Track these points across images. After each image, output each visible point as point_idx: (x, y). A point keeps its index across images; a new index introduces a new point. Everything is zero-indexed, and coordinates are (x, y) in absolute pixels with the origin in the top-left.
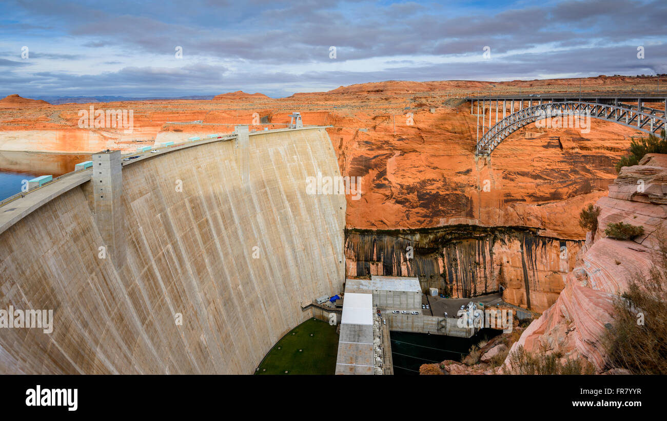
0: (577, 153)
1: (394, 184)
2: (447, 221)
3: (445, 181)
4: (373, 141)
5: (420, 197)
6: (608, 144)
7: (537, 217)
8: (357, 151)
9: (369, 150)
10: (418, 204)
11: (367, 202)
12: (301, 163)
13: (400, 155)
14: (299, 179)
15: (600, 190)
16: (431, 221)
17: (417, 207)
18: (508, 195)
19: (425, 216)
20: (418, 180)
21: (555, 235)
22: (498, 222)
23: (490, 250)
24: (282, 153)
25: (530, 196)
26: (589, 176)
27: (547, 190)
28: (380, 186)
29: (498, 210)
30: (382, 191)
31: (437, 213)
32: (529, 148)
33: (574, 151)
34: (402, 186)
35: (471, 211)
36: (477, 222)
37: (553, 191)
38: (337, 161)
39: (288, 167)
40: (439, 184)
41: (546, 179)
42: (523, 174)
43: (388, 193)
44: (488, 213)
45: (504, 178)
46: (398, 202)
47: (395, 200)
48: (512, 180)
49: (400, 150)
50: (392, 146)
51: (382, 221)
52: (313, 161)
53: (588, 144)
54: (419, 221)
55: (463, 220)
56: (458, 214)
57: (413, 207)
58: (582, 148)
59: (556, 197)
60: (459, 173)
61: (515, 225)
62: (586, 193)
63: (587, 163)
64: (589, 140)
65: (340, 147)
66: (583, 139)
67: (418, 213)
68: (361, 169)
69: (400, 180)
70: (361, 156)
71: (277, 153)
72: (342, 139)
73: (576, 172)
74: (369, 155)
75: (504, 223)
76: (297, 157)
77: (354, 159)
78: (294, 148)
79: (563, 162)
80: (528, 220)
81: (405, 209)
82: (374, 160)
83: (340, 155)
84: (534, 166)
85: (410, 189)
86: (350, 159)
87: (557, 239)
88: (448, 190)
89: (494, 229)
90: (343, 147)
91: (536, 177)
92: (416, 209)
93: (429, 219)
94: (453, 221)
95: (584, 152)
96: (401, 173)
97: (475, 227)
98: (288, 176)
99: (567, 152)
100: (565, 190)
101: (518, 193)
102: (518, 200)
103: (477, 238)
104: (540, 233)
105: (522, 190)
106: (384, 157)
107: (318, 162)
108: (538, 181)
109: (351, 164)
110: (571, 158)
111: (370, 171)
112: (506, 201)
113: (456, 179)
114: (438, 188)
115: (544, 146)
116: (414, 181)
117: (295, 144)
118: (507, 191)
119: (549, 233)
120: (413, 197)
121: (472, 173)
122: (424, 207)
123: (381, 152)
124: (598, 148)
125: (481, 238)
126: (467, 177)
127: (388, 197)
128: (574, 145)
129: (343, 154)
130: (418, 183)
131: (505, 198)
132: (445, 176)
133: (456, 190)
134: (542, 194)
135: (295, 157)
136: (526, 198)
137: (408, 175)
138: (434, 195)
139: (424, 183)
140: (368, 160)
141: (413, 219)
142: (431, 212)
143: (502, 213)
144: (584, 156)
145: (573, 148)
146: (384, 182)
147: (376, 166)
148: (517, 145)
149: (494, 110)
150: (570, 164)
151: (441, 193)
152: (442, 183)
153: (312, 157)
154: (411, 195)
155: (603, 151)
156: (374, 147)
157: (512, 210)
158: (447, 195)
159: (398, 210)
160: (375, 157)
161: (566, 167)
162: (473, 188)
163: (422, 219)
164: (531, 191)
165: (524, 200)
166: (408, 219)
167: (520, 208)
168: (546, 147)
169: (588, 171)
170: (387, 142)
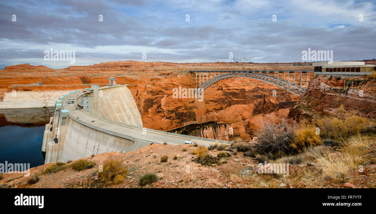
0: (227, 92)
1: (165, 110)
2: (187, 124)
3: (185, 106)
4: (154, 91)
5: (176, 115)
6: (235, 88)
7: (217, 117)
8: (146, 96)
9: (152, 95)
10: (176, 118)
11: (153, 120)
12: (119, 104)
13: (167, 97)
14: (119, 113)
15: (233, 105)
16: (181, 125)
17: (175, 119)
18: (207, 110)
19: (179, 123)
20: (175, 107)
21: (223, 123)
22: (204, 121)
23: (203, 133)
24: (109, 99)
25: (214, 109)
26: (230, 100)
27: (219, 107)
28: (158, 112)
29: (204, 116)
30: (160, 114)
31: (183, 121)
32: (213, 91)
33: (226, 91)
34: (168, 111)
35: (195, 118)
36: (197, 122)
37: (220, 106)
38: (135, 102)
39: (113, 107)
40: (183, 108)
41: (219, 102)
42: (212, 101)
43: (162, 115)
44: (201, 118)
45: (205, 103)
46: (167, 118)
47: (166, 118)
48: (208, 104)
49: (167, 94)
50: (163, 93)
51: (161, 128)
52: (124, 103)
53: (230, 88)
54: (176, 125)
55: (192, 122)
56: (190, 120)
57: (174, 120)
58: (228, 90)
59: (221, 108)
60: (190, 103)
61: (210, 121)
62: (230, 106)
63: (230, 95)
64: (230, 87)
65: (137, 95)
66: (228, 86)
67: (175, 122)
68: (149, 105)
69: (167, 108)
70: (149, 98)
71: (107, 100)
72: (138, 91)
73: (227, 99)
74: (152, 97)
75: (206, 121)
76: (116, 102)
77: (146, 100)
78: (114, 97)
79: (223, 95)
80: (214, 118)
81: (170, 121)
82: (155, 100)
83: (137, 99)
84: (215, 97)
85: (172, 112)
86: (143, 100)
87: (223, 124)
88: (186, 110)
89: (203, 124)
90: (138, 95)
91: (215, 102)
92: (175, 120)
93: (180, 124)
94: (189, 123)
95: (229, 91)
96: (168, 105)
97: (196, 124)
98: (114, 112)
99: (224, 91)
100: (224, 106)
101: (210, 109)
102: (210, 111)
103: (197, 129)
104: (218, 123)
105: (211, 107)
106: (160, 98)
107: (127, 103)
108: (216, 103)
109: (144, 103)
110: (225, 94)
111: (154, 105)
112: (207, 112)
113: (189, 105)
114: (183, 110)
115: (217, 90)
116: (173, 108)
117: (114, 94)
118: (207, 108)
119: (221, 122)
120: (173, 115)
121: (195, 102)
122: (178, 119)
123: (158, 96)
124: (233, 89)
125: (199, 129)
126: (193, 104)
127: (163, 117)
128: (226, 89)
129: (139, 98)
130: (175, 108)
131: (206, 111)
132: (185, 104)
133: (189, 110)
134: (217, 108)
135: (115, 101)
136: (213, 110)
137: (171, 105)
138: (181, 113)
139: (177, 108)
140: (152, 100)
141: (174, 125)
142: (181, 121)
143: (206, 117)
144: (229, 93)
145: (226, 90)
146: (160, 110)
147: (156, 102)
148: (209, 90)
149: (202, 76)
150: (225, 96)
151: (184, 112)
152: (184, 108)
153: (123, 101)
154: (173, 114)
155: (234, 90)
156: (155, 94)
157: (208, 115)
158: (186, 112)
159: (168, 122)
160: (155, 99)
161: (224, 97)
162: (195, 108)
163: (177, 124)
164: (214, 107)
165: (212, 111)
166: (172, 125)
167: (211, 114)
168: (218, 90)
169: (230, 98)
170: (161, 91)
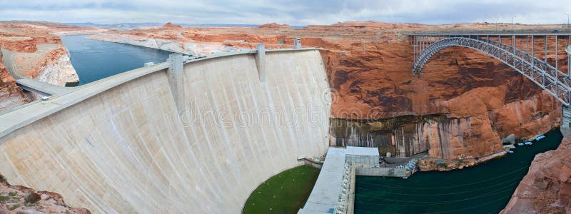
0: (465, 67)
1: (363, 91)
2: (397, 114)
3: (395, 88)
4: (350, 61)
5: (380, 100)
6: (479, 61)
7: (446, 107)
8: (339, 67)
9: (347, 66)
10: (379, 103)
16: (387, 114)
17: (378, 105)
18: (431, 95)
19: (384, 111)
20: (379, 88)
21: (455, 116)
22: (426, 112)
23: (422, 130)
25: (443, 95)
26: (470, 80)
27: (450, 91)
28: (353, 91)
29: (426, 105)
30: (355, 94)
31: (391, 110)
32: (442, 66)
34: (368, 92)
35: (411, 107)
36: (414, 113)
37: (454, 91)
39: (292, 74)
40: (392, 91)
41: (451, 84)
42: (439, 82)
43: (359, 96)
44: (420, 108)
45: (429, 85)
46: (365, 102)
47: (363, 101)
48: (433, 86)
49: (368, 67)
50: (363, 64)
51: (354, 114)
52: (309, 72)
53: (470, 61)
54: (379, 114)
55: (406, 113)
56: (403, 109)
57: (376, 106)
58: (467, 64)
59: (455, 95)
60: (404, 83)
61: (435, 113)
62: (469, 90)
63: (470, 73)
64: (470, 59)
65: (328, 64)
66: (467, 59)
67: (379, 109)
68: (342, 80)
69: (367, 88)
70: (341, 70)
72: (329, 58)
73: (465, 79)
74: (347, 70)
75: (429, 113)
76: (299, 68)
77: (337, 72)
78: (297, 62)
79: (459, 73)
80: (441, 109)
81: (370, 107)
82: (350, 74)
83: (328, 69)
84: (444, 77)
85: (374, 94)
86: (334, 72)
87: (456, 118)
88: (397, 94)
89: (423, 116)
90: (330, 64)
91: (445, 83)
92: (378, 107)
94: (400, 113)
95: (468, 67)
96: (368, 83)
97: (413, 116)
99: (460, 67)
100: (459, 90)
101: (437, 94)
102: (436, 98)
103: (414, 123)
104: (448, 116)
105: (438, 92)
106: (357, 72)
107: (313, 72)
108: (446, 86)
109: (335, 75)
110: (462, 71)
111: (348, 81)
112: (431, 100)
113: (402, 87)
114: (392, 93)
116: (376, 88)
117: (298, 59)
118: (431, 93)
119: (453, 115)
120: (375, 99)
121: (411, 83)
122: (383, 105)
123: (354, 68)
124: (474, 64)
125: (417, 123)
126: (408, 86)
127: (359, 99)
128: (463, 62)
129: (330, 68)
130: (379, 90)
131: (430, 98)
132: (396, 85)
133: (402, 94)
134: (448, 93)
135: (297, 68)
136: (441, 97)
137: (372, 84)
138: (389, 98)
139: (383, 90)
140: (346, 73)
142: (387, 109)
143: (428, 106)
144: (468, 69)
145: (463, 65)
146: (356, 89)
147: (351, 77)
150: (462, 74)
151: (393, 96)
152: (394, 90)
153: (309, 69)
154: (375, 97)
156: (350, 64)
157: (433, 104)
158: (397, 97)
159: (366, 108)
160: (350, 72)
161: (459, 76)
162: (412, 93)
163: (382, 113)
164: (443, 92)
165: (439, 98)
166: (373, 113)
167: (438, 103)
168: (450, 65)
169: (470, 77)
170: (359, 62)
